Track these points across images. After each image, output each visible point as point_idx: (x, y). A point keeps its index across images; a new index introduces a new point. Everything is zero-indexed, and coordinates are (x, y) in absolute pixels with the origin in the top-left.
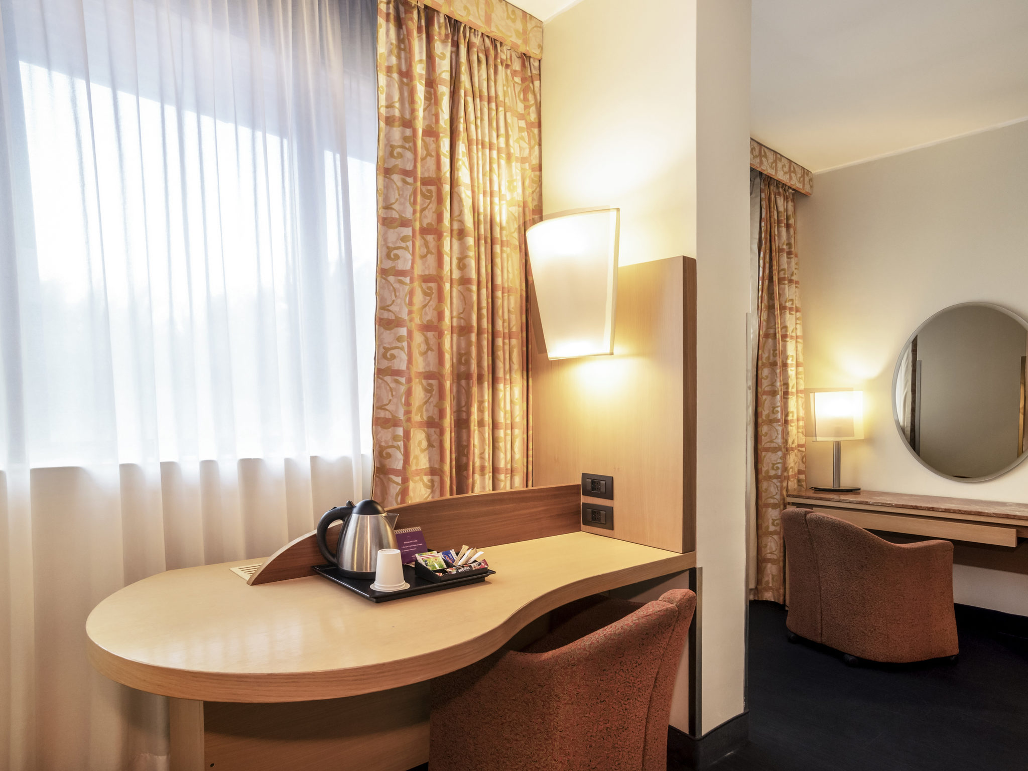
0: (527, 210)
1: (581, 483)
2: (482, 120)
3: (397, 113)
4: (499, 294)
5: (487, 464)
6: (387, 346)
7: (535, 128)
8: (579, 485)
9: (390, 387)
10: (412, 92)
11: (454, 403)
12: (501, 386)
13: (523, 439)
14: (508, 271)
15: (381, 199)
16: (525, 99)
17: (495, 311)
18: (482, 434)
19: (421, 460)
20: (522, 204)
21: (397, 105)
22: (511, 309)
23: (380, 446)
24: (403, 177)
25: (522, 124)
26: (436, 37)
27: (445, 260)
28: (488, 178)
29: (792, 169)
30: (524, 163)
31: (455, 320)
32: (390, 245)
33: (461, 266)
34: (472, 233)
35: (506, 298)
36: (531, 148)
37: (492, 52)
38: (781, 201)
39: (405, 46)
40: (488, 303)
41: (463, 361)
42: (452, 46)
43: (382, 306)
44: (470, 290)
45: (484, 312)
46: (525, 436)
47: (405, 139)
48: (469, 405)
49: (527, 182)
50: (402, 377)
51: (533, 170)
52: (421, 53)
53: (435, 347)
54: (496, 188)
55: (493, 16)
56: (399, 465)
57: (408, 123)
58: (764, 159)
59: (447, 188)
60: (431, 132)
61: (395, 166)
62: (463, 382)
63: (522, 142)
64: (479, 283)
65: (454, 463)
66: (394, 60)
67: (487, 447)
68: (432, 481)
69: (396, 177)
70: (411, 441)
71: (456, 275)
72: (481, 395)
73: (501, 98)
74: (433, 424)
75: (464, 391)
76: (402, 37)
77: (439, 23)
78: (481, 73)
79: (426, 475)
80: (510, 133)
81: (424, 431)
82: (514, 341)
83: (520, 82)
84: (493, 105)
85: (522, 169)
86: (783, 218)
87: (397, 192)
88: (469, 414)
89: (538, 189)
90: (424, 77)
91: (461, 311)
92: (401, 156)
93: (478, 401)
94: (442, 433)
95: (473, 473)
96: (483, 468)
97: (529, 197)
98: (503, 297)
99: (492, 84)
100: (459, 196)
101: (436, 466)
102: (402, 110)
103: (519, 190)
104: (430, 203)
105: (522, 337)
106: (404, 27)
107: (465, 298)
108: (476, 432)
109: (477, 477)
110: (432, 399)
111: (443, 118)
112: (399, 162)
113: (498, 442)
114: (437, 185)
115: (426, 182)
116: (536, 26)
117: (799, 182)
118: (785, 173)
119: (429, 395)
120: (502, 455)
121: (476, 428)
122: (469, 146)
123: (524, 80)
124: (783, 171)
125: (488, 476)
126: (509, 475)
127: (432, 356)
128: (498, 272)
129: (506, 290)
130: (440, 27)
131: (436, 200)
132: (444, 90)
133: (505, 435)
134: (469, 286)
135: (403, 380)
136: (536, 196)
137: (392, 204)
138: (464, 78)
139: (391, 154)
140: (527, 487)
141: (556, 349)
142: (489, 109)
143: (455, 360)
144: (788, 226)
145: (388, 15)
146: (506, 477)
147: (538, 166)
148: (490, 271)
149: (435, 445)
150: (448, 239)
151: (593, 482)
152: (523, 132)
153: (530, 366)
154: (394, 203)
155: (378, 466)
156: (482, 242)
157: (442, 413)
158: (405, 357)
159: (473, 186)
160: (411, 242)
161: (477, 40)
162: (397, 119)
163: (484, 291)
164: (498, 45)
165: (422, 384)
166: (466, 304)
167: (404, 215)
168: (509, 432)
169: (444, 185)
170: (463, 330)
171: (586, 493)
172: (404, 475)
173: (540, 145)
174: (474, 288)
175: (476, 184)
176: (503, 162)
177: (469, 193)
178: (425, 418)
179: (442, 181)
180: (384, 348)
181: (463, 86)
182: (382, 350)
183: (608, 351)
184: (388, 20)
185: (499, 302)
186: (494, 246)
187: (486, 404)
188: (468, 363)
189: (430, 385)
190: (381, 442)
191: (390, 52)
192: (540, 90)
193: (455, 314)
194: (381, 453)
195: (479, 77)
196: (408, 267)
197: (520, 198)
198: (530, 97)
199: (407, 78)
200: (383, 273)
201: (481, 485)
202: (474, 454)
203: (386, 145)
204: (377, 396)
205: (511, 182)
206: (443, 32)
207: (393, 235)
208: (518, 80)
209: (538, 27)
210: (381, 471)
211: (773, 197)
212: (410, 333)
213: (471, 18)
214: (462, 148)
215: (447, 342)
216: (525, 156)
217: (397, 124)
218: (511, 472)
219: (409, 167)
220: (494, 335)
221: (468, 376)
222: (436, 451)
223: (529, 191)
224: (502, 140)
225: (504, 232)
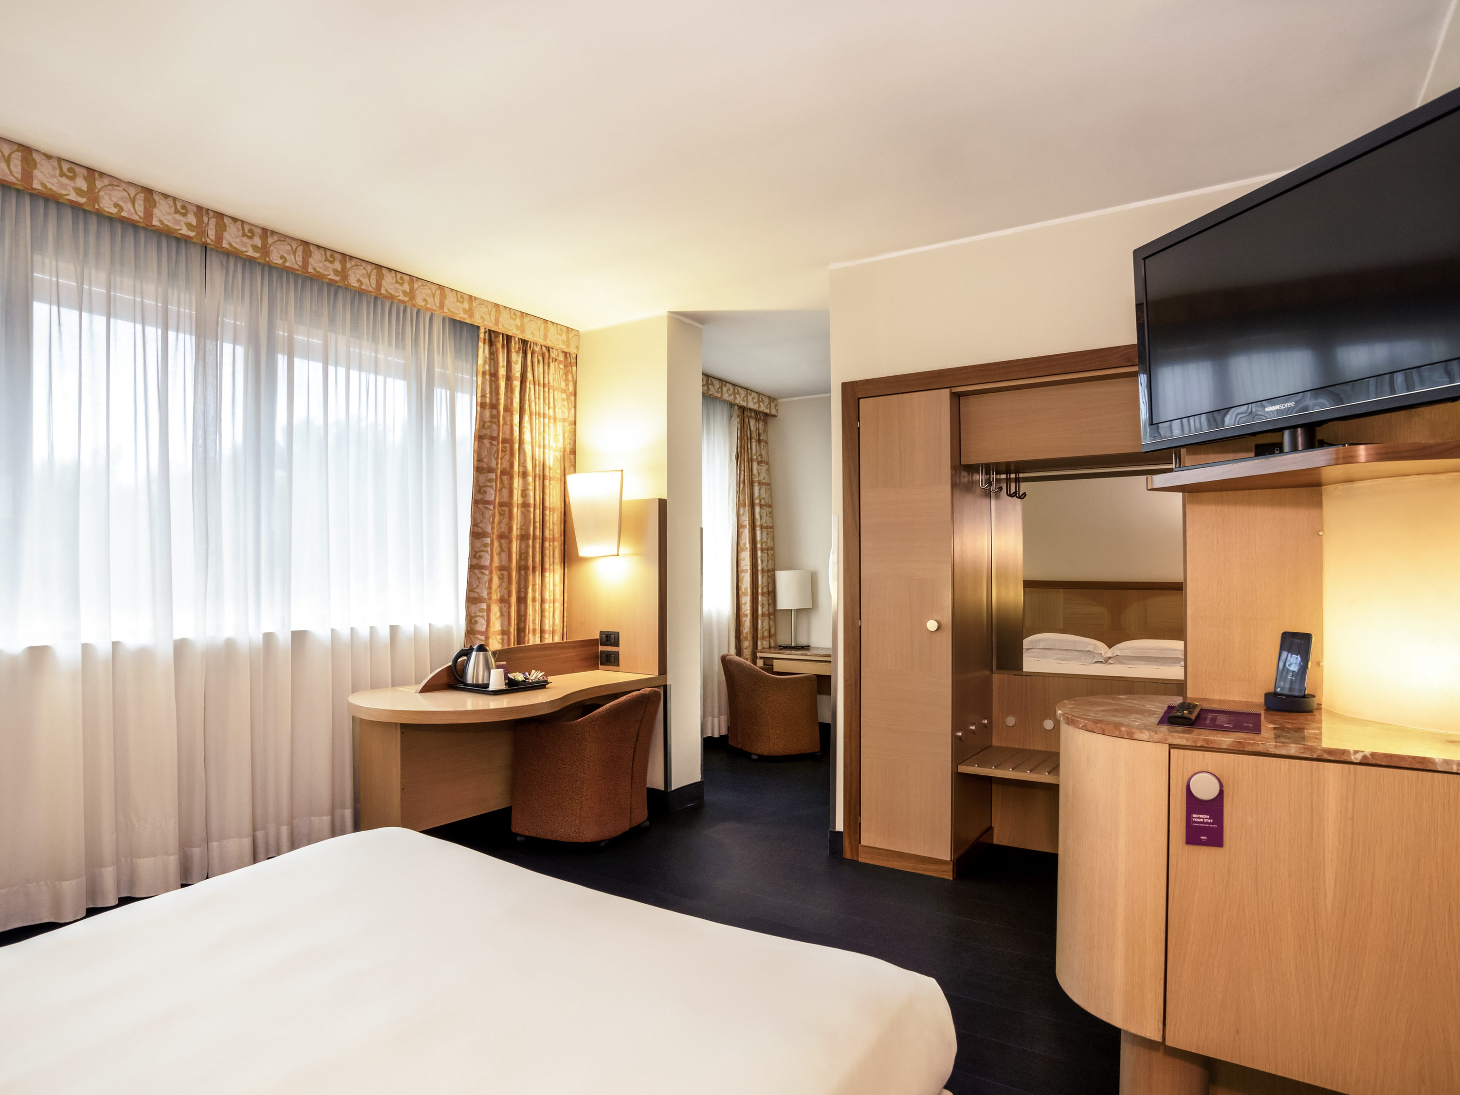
0: (566, 454)
1: (599, 638)
2: (539, 399)
3: (488, 400)
4: (547, 512)
5: (537, 627)
6: (477, 550)
7: (572, 396)
8: (598, 639)
9: (478, 577)
10: (497, 388)
11: (517, 586)
12: (547, 574)
13: (561, 610)
14: (553, 497)
15: (476, 455)
16: (567, 379)
17: (545, 524)
18: (534, 607)
19: (496, 625)
20: (563, 450)
21: (488, 395)
22: (554, 522)
23: (470, 616)
24: (490, 441)
25: (564, 396)
26: (513, 350)
27: (514, 493)
28: (542, 437)
29: (760, 400)
30: (565, 422)
31: (518, 530)
32: (481, 484)
33: (524, 495)
34: (531, 474)
35: (552, 514)
36: (569, 409)
37: (547, 355)
38: (752, 423)
39: (494, 358)
40: (540, 518)
41: (523, 558)
42: (522, 353)
43: (475, 524)
44: (529, 511)
45: (538, 524)
46: (562, 608)
47: (492, 416)
48: (526, 588)
49: (566, 435)
50: (486, 570)
51: (570, 424)
52: (503, 361)
53: (506, 550)
54: (547, 443)
55: (549, 334)
56: (483, 629)
57: (494, 406)
58: (737, 396)
59: (517, 446)
60: (508, 409)
61: (486, 434)
62: (523, 572)
63: (563, 408)
64: (535, 505)
65: (516, 627)
66: (487, 367)
67: (537, 616)
68: (503, 639)
69: (486, 442)
70: (491, 612)
71: (520, 501)
72: (534, 581)
73: (551, 384)
74: (504, 601)
75: (523, 578)
76: (492, 351)
77: (515, 341)
78: (538, 370)
79: (498, 635)
80: (556, 404)
81: (498, 605)
82: (556, 544)
83: (563, 368)
84: (547, 389)
85: (563, 425)
86: (754, 435)
87: (486, 450)
88: (526, 593)
89: (573, 437)
90: (505, 376)
91: (523, 524)
92: (490, 427)
93: (532, 585)
94: (510, 607)
95: (529, 633)
96: (534, 630)
97: (567, 445)
98: (550, 514)
99: (546, 375)
100: (524, 450)
101: (506, 629)
102: (491, 399)
103: (561, 441)
104: (505, 455)
105: (561, 540)
106: (494, 347)
107: (525, 516)
108: (531, 606)
109: (531, 636)
110: (503, 584)
111: (515, 402)
112: (488, 432)
113: (544, 612)
114: (510, 443)
115: (505, 441)
116: (575, 335)
117: (767, 408)
118: (755, 403)
119: (501, 581)
120: (547, 621)
121: (531, 603)
122: (530, 416)
123: (566, 366)
124: (753, 402)
125: (538, 635)
126: (551, 635)
127: (504, 555)
128: (547, 498)
129: (552, 510)
130: (515, 344)
131: (509, 453)
132: (517, 384)
133: (549, 607)
134: (528, 508)
135: (487, 572)
136: (572, 443)
137: (483, 458)
138: (529, 375)
139: (483, 427)
140: (563, 640)
141: (584, 549)
142: (544, 392)
143: (518, 558)
144: (759, 441)
145: (485, 340)
146: (549, 636)
147: (573, 421)
148: (541, 497)
149: (505, 615)
150: (517, 479)
151: (607, 636)
152: (565, 401)
153: (566, 560)
154: (484, 458)
155: (469, 629)
156: (537, 478)
157: (510, 594)
158: (488, 557)
159: (532, 442)
160: (494, 483)
161: (537, 349)
162: (488, 404)
163: (537, 511)
164: (551, 350)
165: (497, 575)
166: (526, 520)
167: (490, 465)
168: (552, 605)
169: (515, 444)
170: (524, 537)
171: (602, 644)
172: (486, 634)
173: (575, 408)
174: (532, 510)
175: (534, 441)
176: (551, 425)
177: (530, 447)
178: (499, 597)
179: (514, 442)
180: (475, 551)
181: (528, 380)
182: (474, 553)
183: (616, 554)
184: (484, 343)
185: (547, 518)
186: (545, 481)
187: (537, 587)
188: (526, 559)
189: (503, 575)
190: (471, 613)
191: (485, 363)
192: (576, 373)
193: (519, 527)
194: (471, 620)
195: (538, 371)
196: (492, 498)
197: (562, 446)
198: (570, 376)
199: (494, 377)
200: (476, 502)
201: (533, 640)
202: (529, 620)
203: (480, 421)
204: (469, 583)
205: (556, 436)
206: (517, 346)
207: (482, 478)
208: (562, 366)
209: (576, 335)
210: (470, 632)
211: (746, 420)
212: (492, 542)
213: (535, 339)
214: (526, 418)
215: (515, 547)
216: (565, 417)
217: (487, 407)
218: (553, 632)
219: (495, 434)
220: (543, 540)
221: (526, 568)
222: (506, 618)
223: (567, 441)
224: (551, 411)
225: (551, 471)
